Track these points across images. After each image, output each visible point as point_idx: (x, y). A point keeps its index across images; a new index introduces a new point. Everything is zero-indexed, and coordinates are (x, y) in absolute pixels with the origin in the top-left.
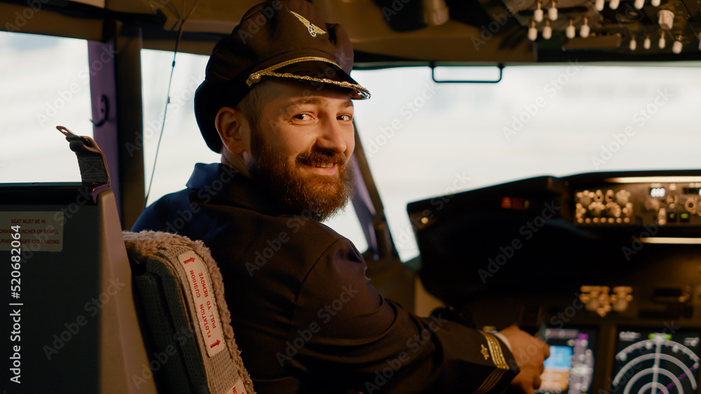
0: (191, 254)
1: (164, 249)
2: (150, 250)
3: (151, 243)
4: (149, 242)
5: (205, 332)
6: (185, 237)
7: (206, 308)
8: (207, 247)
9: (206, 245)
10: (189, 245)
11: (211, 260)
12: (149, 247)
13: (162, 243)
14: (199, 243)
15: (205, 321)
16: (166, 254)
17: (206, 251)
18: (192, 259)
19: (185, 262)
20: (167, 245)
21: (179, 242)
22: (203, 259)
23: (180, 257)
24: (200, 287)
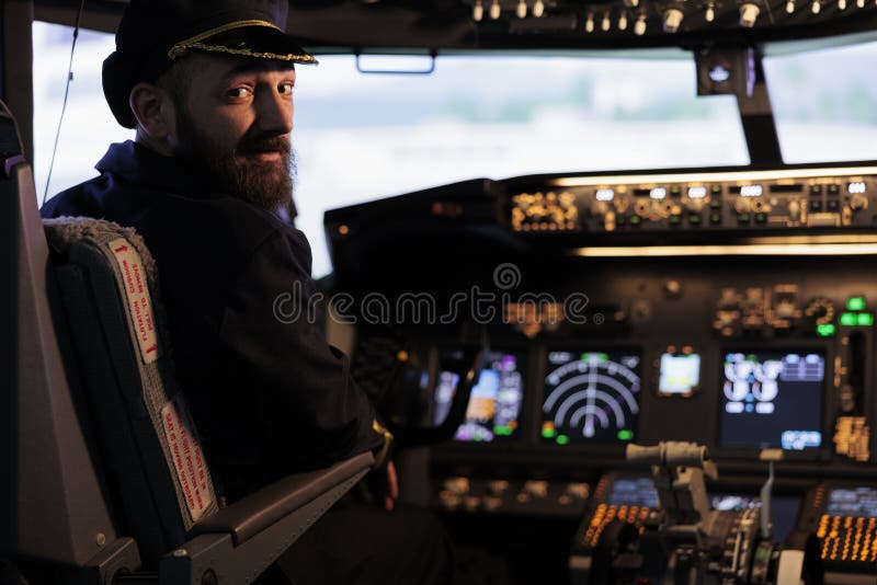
0: (122, 242)
1: (92, 235)
2: (74, 235)
3: (75, 228)
4: (72, 226)
5: (140, 334)
6: (114, 223)
7: (140, 304)
8: (140, 234)
9: (139, 232)
10: (119, 232)
11: (145, 249)
12: (73, 231)
13: (88, 228)
14: (131, 230)
15: (140, 321)
16: (94, 240)
17: (138, 239)
18: (124, 248)
19: (117, 251)
20: (93, 230)
21: (106, 228)
22: (136, 248)
23: (111, 244)
24: (134, 281)
